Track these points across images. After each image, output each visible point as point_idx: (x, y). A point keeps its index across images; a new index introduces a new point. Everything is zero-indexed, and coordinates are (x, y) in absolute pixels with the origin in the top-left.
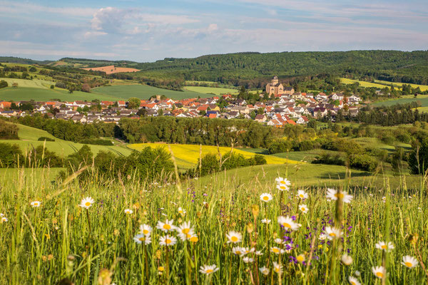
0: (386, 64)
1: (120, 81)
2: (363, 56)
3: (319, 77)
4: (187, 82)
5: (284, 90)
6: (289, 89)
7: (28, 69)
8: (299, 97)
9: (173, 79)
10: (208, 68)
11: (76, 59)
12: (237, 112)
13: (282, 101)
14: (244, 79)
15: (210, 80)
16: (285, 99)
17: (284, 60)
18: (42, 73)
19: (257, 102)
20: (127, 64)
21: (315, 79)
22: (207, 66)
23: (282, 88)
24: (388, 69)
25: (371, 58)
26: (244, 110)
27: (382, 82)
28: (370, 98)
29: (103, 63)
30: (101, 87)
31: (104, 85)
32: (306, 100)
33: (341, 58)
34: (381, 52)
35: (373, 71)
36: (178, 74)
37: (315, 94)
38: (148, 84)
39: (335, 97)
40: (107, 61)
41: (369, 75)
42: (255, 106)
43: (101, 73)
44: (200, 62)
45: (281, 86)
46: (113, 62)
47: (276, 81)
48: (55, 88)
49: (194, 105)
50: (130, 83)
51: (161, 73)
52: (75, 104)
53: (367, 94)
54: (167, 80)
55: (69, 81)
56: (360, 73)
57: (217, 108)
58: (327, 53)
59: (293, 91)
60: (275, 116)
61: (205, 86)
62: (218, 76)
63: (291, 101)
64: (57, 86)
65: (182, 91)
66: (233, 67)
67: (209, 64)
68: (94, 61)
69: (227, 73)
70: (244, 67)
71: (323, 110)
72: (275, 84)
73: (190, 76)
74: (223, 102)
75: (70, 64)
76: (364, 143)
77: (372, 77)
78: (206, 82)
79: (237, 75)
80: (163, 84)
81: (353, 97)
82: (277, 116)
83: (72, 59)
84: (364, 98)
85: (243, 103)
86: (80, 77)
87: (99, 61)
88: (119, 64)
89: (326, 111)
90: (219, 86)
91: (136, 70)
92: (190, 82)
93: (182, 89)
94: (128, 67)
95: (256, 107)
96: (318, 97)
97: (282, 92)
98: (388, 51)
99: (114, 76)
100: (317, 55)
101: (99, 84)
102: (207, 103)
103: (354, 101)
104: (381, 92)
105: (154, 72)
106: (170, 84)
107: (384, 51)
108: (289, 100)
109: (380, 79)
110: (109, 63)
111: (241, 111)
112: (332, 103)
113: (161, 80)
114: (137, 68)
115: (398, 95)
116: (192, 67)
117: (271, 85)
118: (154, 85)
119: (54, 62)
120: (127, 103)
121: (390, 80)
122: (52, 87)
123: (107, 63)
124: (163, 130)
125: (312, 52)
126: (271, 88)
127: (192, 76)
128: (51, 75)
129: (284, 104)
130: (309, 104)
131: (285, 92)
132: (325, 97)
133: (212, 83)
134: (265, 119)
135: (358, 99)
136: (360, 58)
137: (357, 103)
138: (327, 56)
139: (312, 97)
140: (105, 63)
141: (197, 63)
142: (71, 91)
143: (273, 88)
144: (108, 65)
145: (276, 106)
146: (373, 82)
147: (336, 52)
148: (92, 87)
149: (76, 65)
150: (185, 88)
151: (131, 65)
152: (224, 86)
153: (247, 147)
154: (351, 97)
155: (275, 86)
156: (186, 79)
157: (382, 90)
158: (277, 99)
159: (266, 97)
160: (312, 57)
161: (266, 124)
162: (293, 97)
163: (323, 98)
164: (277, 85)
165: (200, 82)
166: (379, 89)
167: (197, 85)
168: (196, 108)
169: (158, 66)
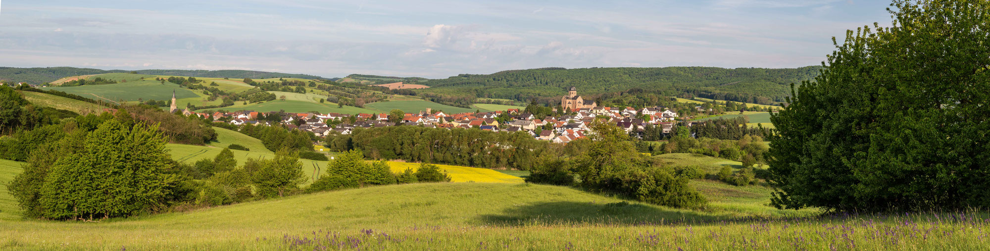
0: (707, 82)
1: (402, 96)
2: (682, 73)
3: (630, 92)
4: (478, 99)
5: (584, 104)
6: (590, 103)
7: (307, 85)
8: (602, 111)
9: (464, 95)
10: (506, 85)
11: (364, 76)
12: (518, 128)
13: (579, 116)
14: (545, 96)
15: (506, 97)
16: (583, 114)
17: (593, 77)
18: (320, 87)
19: (547, 117)
20: (416, 81)
21: (625, 94)
22: (504, 82)
23: (582, 101)
24: (709, 86)
25: (690, 75)
26: (528, 125)
27: (703, 99)
28: (688, 113)
29: (392, 79)
30: (377, 102)
31: (381, 100)
32: (610, 114)
33: (657, 74)
34: (702, 69)
35: (693, 88)
36: (469, 91)
37: (621, 109)
38: (433, 100)
39: (645, 111)
40: (398, 78)
41: (688, 92)
42: (544, 121)
43: (383, 89)
44: (497, 78)
45: (580, 99)
46: (403, 78)
47: (573, 94)
48: (325, 102)
49: (467, 119)
50: (412, 99)
51: (451, 89)
52: (329, 116)
53: (684, 110)
54: (455, 96)
55: (346, 96)
56: (678, 90)
57: (496, 123)
58: (642, 69)
59: (594, 105)
60: (566, 132)
61: (499, 103)
62: (515, 94)
63: (591, 116)
64: (328, 100)
65: (469, 108)
66: (534, 84)
67: (508, 81)
68: (383, 77)
69: (526, 90)
70: (547, 84)
71: (627, 125)
72: (572, 96)
73: (482, 92)
74: (504, 118)
75: (357, 81)
76: (673, 161)
77: (691, 94)
78: (501, 100)
79: (537, 92)
80: (450, 100)
81: (667, 112)
82: (568, 131)
83: (360, 76)
84: (681, 114)
85: (530, 118)
86: (358, 92)
87: (388, 78)
88: (408, 80)
89: (632, 126)
90: (516, 104)
91: (424, 87)
92: (482, 99)
93: (470, 106)
94: (417, 83)
95: (545, 123)
96: (625, 112)
97: (582, 106)
98: (709, 68)
99: (396, 92)
100: (630, 71)
101: (376, 99)
102: (485, 117)
103: (668, 117)
104: (701, 108)
105: (446, 89)
106: (459, 101)
107: (705, 68)
108: (588, 115)
109: (701, 96)
110: (398, 80)
111: (525, 127)
112: (640, 118)
113: (449, 97)
114: (427, 85)
115: (721, 111)
116: (487, 83)
117: (568, 98)
118: (438, 101)
119: (341, 80)
120: (388, 117)
121: (712, 97)
122: (322, 101)
123: (395, 80)
124: (402, 144)
125: (624, 68)
126: (568, 101)
127: (486, 93)
128: (329, 89)
129: (581, 120)
130: (612, 119)
131: (586, 106)
132: (634, 112)
133: (508, 100)
134: (552, 135)
135: (673, 115)
136: (678, 75)
137: (672, 119)
138: (642, 72)
139: (617, 112)
140: (393, 80)
141: (494, 79)
142: (341, 106)
143: (571, 101)
144: (397, 82)
145: (570, 122)
146: (693, 99)
147: (652, 68)
148: (367, 102)
149: (363, 82)
150: (475, 105)
151: (421, 81)
152: (520, 104)
153: (513, 169)
154: (665, 112)
155: (573, 99)
156: (479, 96)
157: (703, 106)
158: (575, 114)
159: (560, 111)
160: (625, 73)
161: (551, 141)
162: (594, 111)
163: (631, 113)
164: (575, 98)
165: (493, 100)
166: (699, 105)
167: (489, 102)
168: (468, 122)
169: (452, 82)
